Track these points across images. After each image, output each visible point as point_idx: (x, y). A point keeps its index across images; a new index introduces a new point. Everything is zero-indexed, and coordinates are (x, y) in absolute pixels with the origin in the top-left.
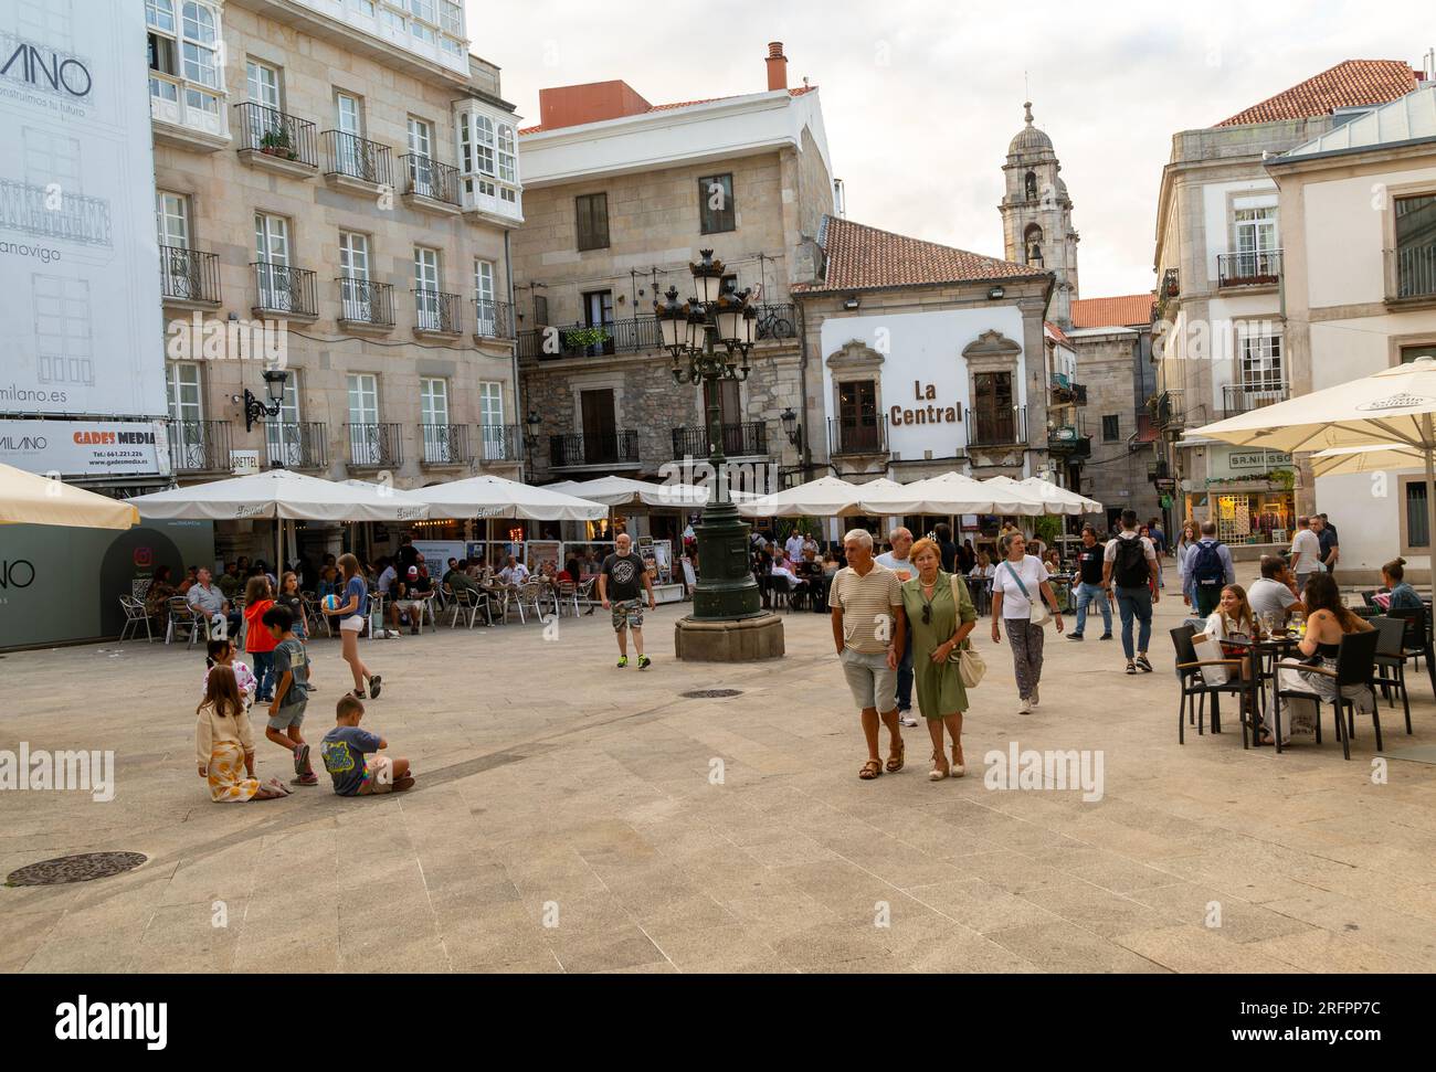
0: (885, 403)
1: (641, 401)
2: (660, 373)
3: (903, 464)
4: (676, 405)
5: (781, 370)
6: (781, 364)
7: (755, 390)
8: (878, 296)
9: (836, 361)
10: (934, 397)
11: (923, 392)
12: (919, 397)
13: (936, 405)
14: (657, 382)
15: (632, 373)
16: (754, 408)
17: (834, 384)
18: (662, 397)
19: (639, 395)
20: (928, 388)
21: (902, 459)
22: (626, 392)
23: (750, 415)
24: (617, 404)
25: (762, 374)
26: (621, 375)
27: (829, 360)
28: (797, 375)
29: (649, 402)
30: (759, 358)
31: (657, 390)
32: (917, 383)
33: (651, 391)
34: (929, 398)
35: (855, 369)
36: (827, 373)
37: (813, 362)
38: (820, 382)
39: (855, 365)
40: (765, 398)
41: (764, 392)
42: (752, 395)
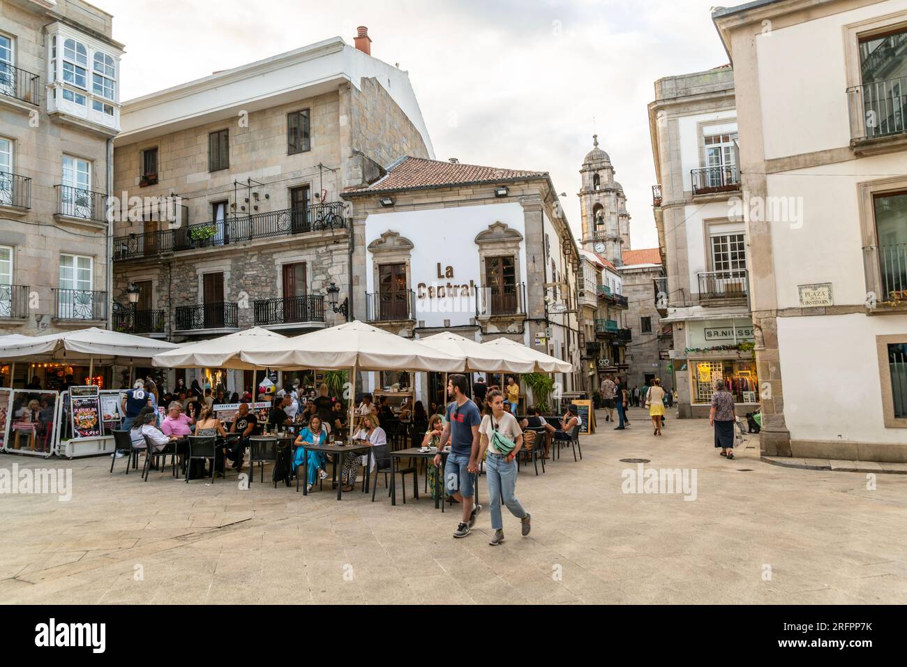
0: (413, 280)
1: (241, 281)
2: (254, 260)
3: (426, 330)
4: (264, 284)
5: (335, 255)
6: (335, 250)
7: (317, 271)
8: (408, 195)
9: (376, 247)
10: (452, 276)
11: (443, 272)
12: (440, 276)
13: (453, 282)
14: (252, 266)
15: (236, 260)
16: (316, 286)
17: (374, 265)
18: (255, 277)
19: (241, 276)
20: (447, 269)
21: (426, 326)
22: (232, 274)
23: (314, 291)
24: (226, 283)
25: (322, 259)
26: (229, 262)
27: (370, 247)
28: (346, 258)
29: (247, 282)
30: (321, 246)
31: (252, 273)
32: (439, 265)
33: (248, 273)
34: (448, 277)
35: (389, 254)
36: (369, 256)
37: (358, 249)
38: (364, 264)
39: (391, 251)
40: (324, 277)
41: (323, 273)
42: (315, 275)
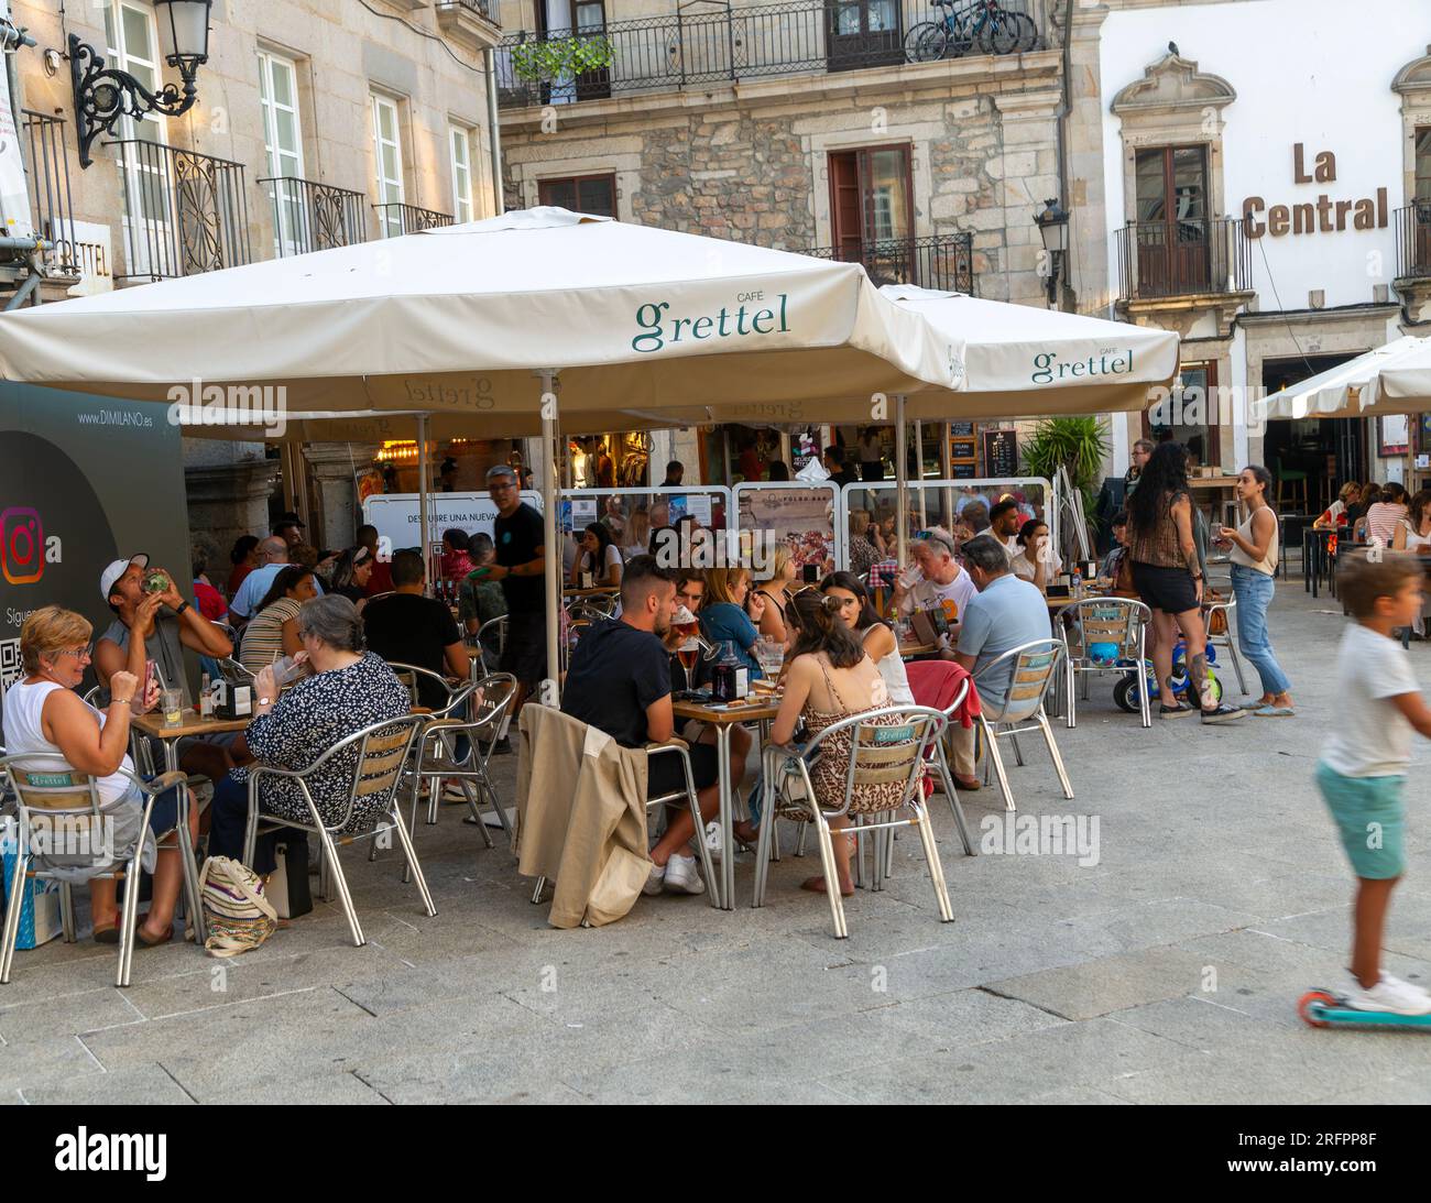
0: (1229, 200)
2: (726, 136)
3: (1269, 319)
5: (1013, 122)
6: (1013, 110)
7: (948, 168)
9: (1129, 105)
10: (1332, 177)
11: (1310, 168)
12: (1300, 178)
13: (1336, 192)
14: (716, 156)
15: (660, 138)
16: (947, 207)
17: (1124, 151)
18: (727, 188)
19: (676, 184)
20: (1319, 158)
21: (1262, 308)
22: (646, 180)
23: (936, 223)
24: (625, 205)
25: (964, 134)
26: (634, 144)
27: (1120, 99)
28: (1049, 132)
29: (701, 201)
30: (960, 99)
31: (719, 175)
32: (1298, 149)
33: (705, 176)
34: (1321, 178)
35: (1168, 119)
36: (1111, 126)
37: (1082, 104)
38: (1097, 147)
39: (1173, 110)
40: (972, 185)
41: (968, 173)
42: (939, 178)
